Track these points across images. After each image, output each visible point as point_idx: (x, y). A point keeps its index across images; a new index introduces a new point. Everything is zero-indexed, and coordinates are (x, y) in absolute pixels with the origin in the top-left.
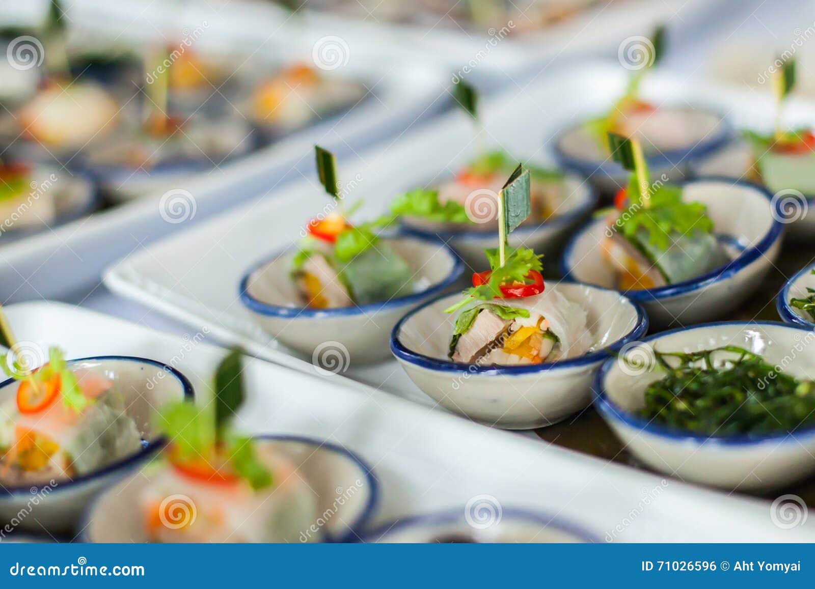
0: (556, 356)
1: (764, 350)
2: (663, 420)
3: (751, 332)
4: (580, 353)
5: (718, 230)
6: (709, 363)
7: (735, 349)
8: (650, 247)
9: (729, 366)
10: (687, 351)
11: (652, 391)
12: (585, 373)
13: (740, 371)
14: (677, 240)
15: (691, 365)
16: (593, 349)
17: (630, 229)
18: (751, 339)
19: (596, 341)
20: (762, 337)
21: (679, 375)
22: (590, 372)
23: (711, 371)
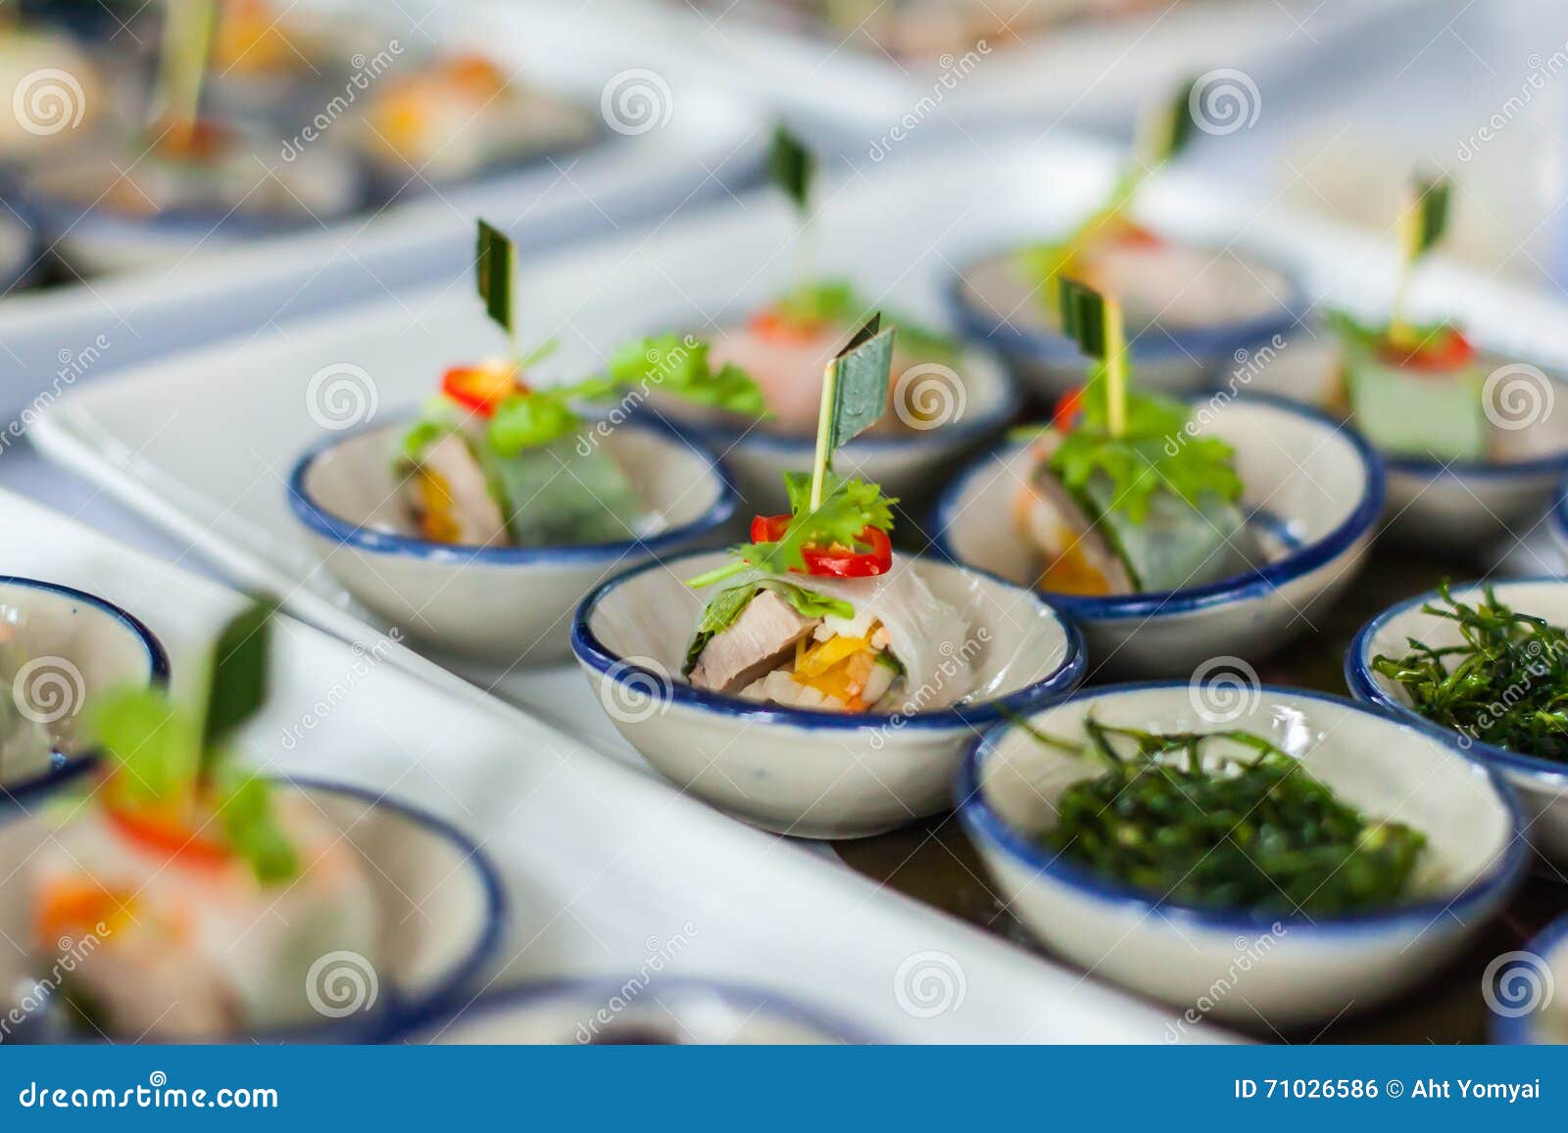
0: (893, 702)
1: (1307, 749)
2: (1088, 859)
3: (1287, 711)
4: (944, 703)
5: (1251, 498)
6: (1195, 760)
7: (1250, 740)
8: (1109, 512)
9: (1233, 771)
10: (1155, 730)
11: (1074, 799)
12: (947, 744)
13: (1253, 785)
14: (1166, 506)
15: (1159, 757)
16: (969, 698)
17: (1077, 470)
18: (1284, 725)
19: (978, 684)
20: (1307, 724)
21: (1133, 775)
22: (958, 744)
23: (1196, 777)
